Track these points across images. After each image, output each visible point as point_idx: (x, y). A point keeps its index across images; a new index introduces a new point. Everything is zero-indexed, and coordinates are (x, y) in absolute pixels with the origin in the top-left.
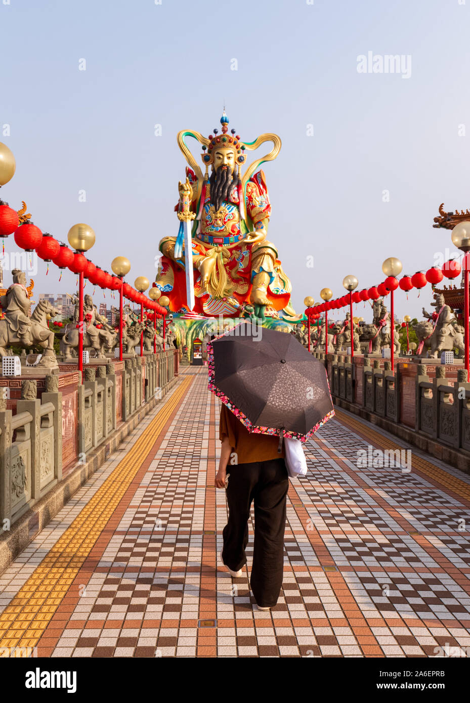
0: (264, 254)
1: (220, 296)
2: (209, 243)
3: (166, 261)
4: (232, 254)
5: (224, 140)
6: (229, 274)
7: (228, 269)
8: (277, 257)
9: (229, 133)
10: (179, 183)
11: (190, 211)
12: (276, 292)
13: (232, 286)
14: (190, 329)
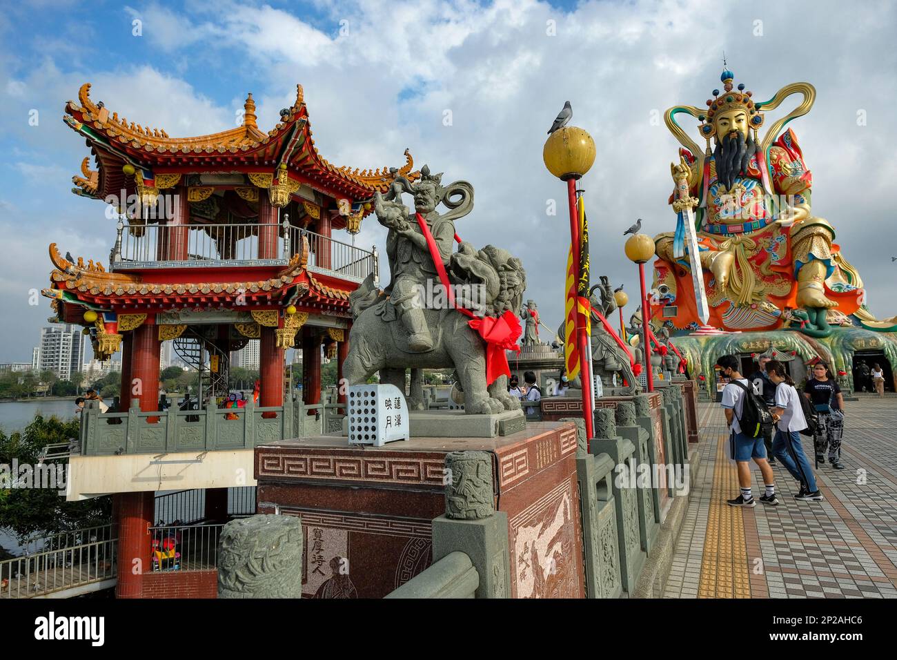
0: (812, 235)
1: (746, 302)
2: (721, 234)
3: (662, 264)
4: (758, 244)
5: (729, 101)
6: (757, 270)
7: (754, 265)
8: (834, 237)
9: (735, 90)
10: (672, 165)
11: (690, 196)
12: (837, 290)
13: (763, 286)
14: (706, 349)
